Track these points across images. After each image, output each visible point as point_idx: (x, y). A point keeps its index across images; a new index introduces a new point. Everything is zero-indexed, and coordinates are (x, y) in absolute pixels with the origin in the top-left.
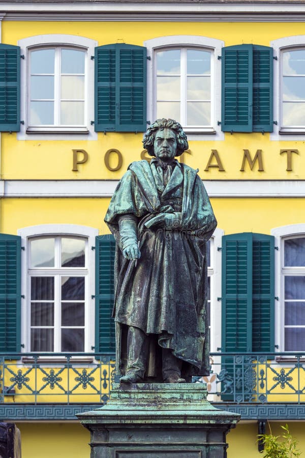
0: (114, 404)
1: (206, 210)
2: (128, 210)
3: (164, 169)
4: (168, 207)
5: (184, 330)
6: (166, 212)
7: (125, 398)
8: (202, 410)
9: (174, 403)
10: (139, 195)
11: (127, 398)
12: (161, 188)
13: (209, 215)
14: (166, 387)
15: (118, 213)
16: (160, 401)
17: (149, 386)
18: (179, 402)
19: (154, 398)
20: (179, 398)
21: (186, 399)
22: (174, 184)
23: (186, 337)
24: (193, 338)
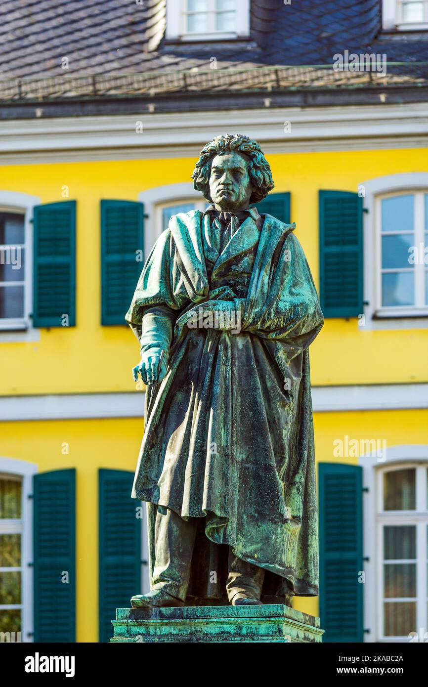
1: (297, 295)
2: (155, 298)
4: (224, 290)
6: (220, 299)
7: (139, 634)
10: (176, 270)
16: (200, 639)
17: (182, 612)
18: (233, 638)
19: (190, 634)
20: (233, 632)
21: (247, 634)
22: (235, 250)
23: (259, 524)
24: (274, 526)
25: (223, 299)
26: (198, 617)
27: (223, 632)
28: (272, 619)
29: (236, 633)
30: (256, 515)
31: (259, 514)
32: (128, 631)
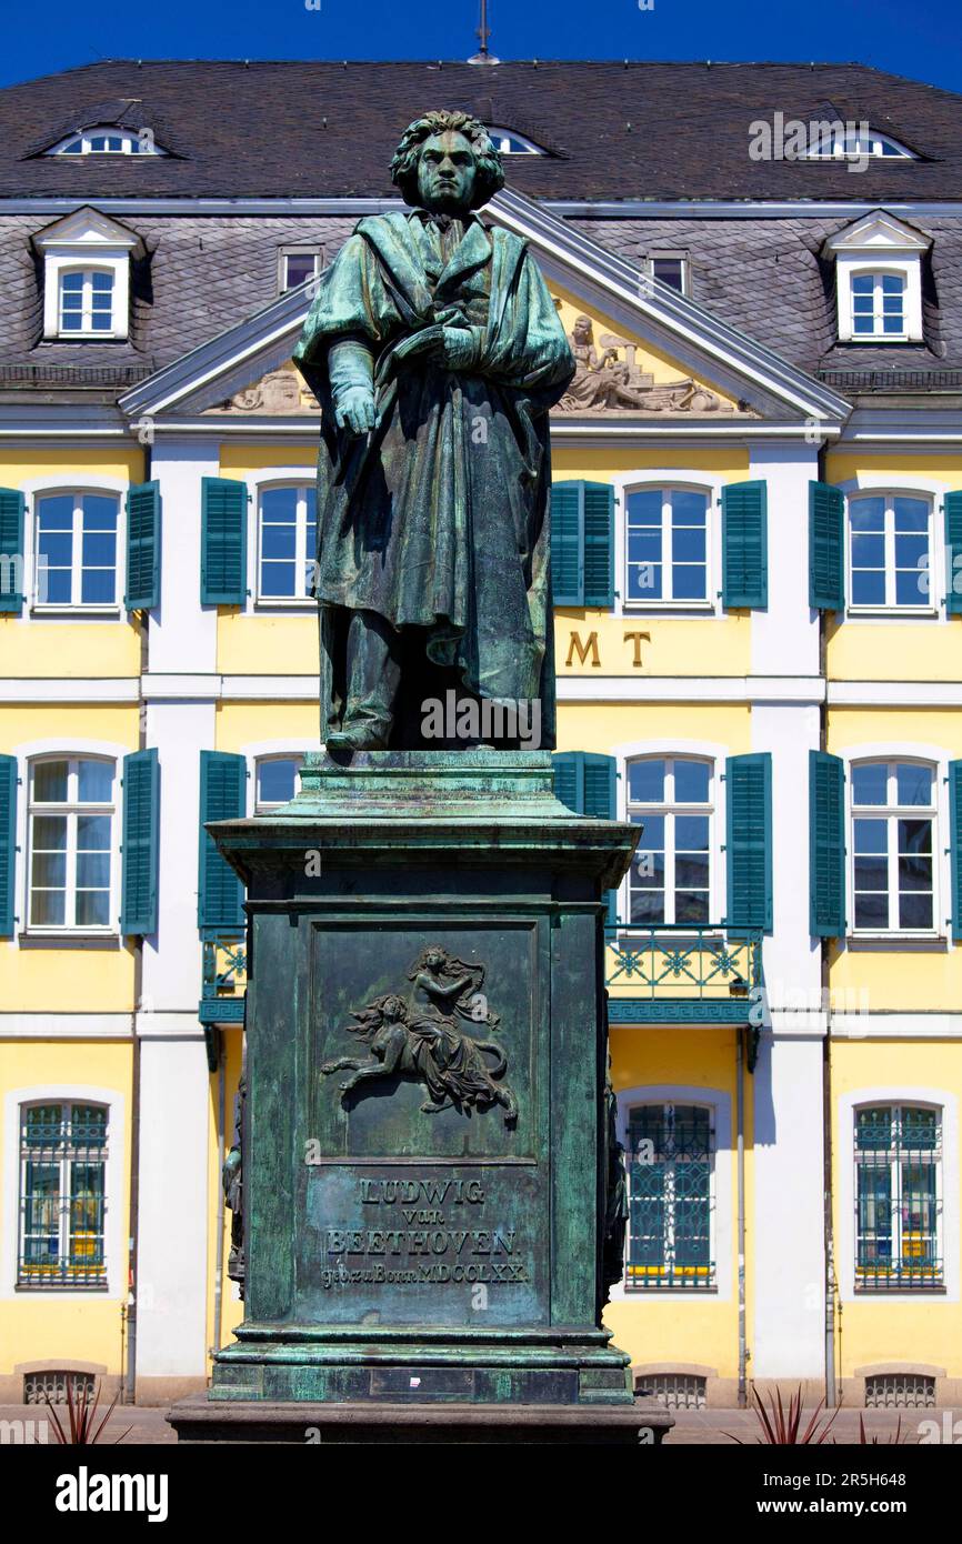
0: (309, 804)
1: (548, 329)
2: (353, 322)
3: (444, 228)
4: (453, 314)
5: (493, 624)
6: (447, 325)
7: (339, 788)
8: (539, 817)
9: (467, 802)
10: (380, 286)
11: (344, 788)
12: (435, 267)
13: (555, 341)
14: (445, 762)
15: (327, 328)
16: (430, 797)
17: (402, 759)
18: (479, 797)
19: (415, 789)
20: (479, 787)
21: (499, 791)
22: (468, 260)
23: (497, 642)
24: (516, 645)
25: (452, 325)
26: (426, 765)
27: (464, 788)
28: (536, 771)
29: (483, 790)
30: (492, 629)
31: (496, 629)
32: (322, 783)
